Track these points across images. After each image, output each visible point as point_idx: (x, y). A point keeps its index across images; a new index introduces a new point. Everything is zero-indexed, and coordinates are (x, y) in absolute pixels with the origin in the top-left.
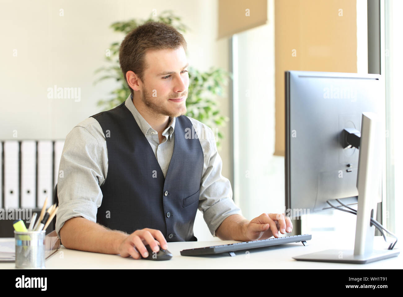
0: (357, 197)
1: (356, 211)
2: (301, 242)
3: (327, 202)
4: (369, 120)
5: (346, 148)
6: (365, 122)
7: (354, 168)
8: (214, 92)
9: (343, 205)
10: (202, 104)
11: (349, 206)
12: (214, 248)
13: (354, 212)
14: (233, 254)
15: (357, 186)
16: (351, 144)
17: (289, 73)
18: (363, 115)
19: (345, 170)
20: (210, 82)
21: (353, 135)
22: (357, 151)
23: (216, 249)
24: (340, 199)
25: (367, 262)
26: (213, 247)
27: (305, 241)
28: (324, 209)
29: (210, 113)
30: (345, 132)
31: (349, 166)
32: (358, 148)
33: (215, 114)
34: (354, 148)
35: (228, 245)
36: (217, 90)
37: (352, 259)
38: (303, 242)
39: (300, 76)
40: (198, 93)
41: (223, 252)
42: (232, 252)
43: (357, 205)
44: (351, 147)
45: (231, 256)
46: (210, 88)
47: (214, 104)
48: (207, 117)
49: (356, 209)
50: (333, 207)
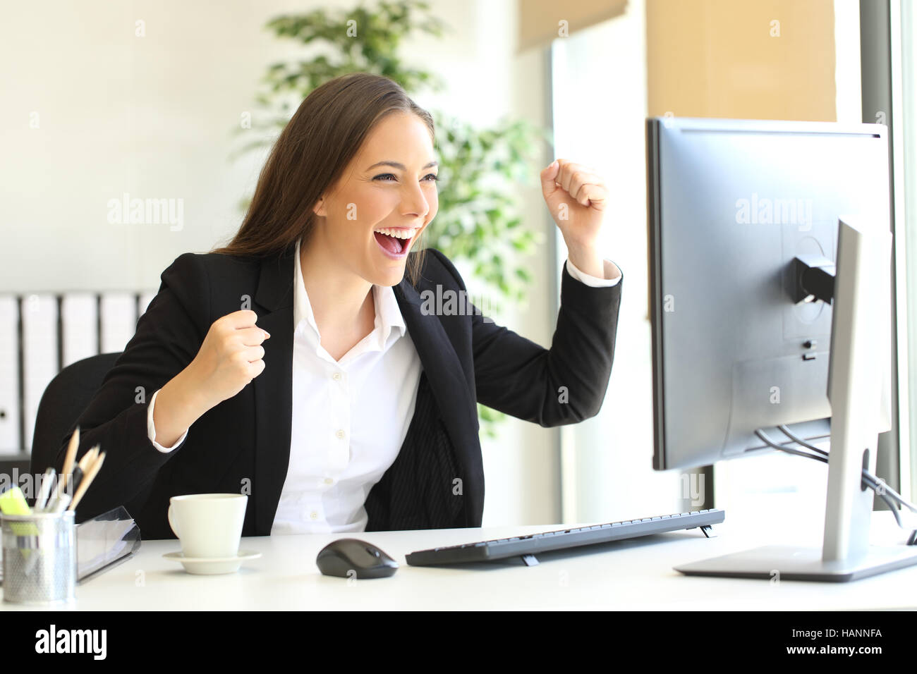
0: (828, 420)
1: (826, 454)
2: (699, 528)
3: (757, 433)
4: (854, 235)
5: (801, 304)
6: (846, 239)
7: (821, 351)
8: (508, 175)
9: (795, 440)
10: (483, 204)
11: (808, 443)
12: (487, 545)
13: (823, 457)
14: (531, 561)
15: (829, 394)
16: (812, 294)
17: (658, 123)
18: (841, 223)
19: (799, 356)
20: (500, 152)
21: (817, 271)
22: (828, 309)
23: (489, 548)
24: (788, 426)
25: (854, 577)
26: (484, 544)
27: (709, 526)
28: (748, 450)
29: (501, 224)
30: (797, 264)
31: (807, 345)
32: (829, 303)
33: (512, 225)
34: (820, 302)
35: (522, 538)
36: (517, 170)
37: (819, 570)
38: (703, 528)
39: (684, 131)
40: (473, 178)
41: (507, 556)
42: (530, 555)
43: (828, 438)
44: (814, 301)
45: (527, 565)
46: (498, 166)
47: (509, 203)
48: (495, 234)
49: (827, 450)
50: (769, 445)
